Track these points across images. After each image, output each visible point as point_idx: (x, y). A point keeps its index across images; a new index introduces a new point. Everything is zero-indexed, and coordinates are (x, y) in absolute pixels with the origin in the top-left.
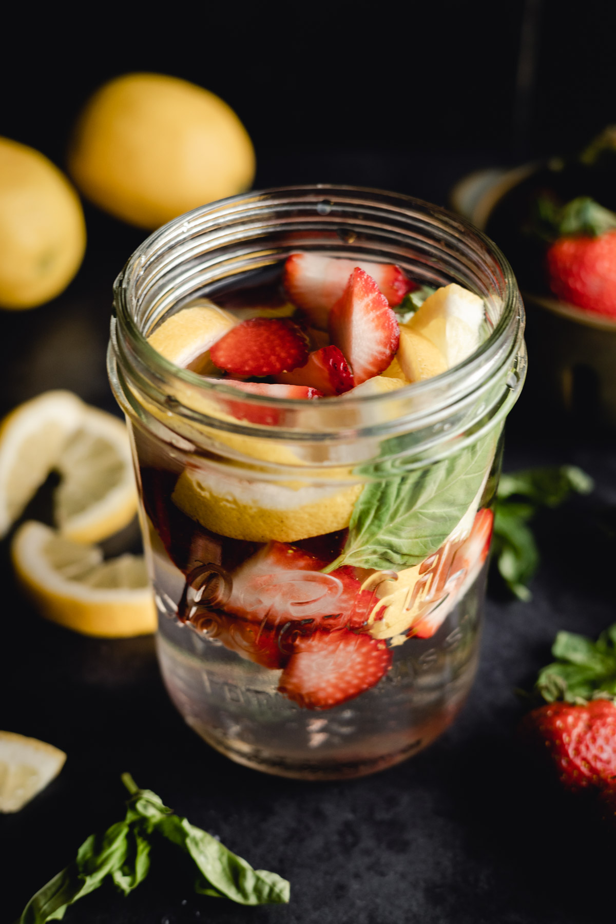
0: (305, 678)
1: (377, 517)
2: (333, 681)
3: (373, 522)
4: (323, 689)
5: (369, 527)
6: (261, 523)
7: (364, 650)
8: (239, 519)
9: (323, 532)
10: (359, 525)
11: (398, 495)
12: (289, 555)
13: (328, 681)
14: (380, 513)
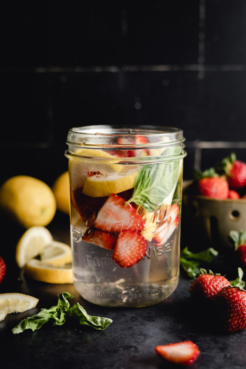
0: (121, 252)
1: (142, 183)
2: (130, 254)
3: (141, 185)
4: (126, 258)
5: (140, 187)
6: (108, 188)
7: (139, 240)
8: (102, 188)
9: (126, 190)
10: (137, 186)
11: (148, 177)
12: (116, 197)
13: (128, 254)
14: (143, 182)
